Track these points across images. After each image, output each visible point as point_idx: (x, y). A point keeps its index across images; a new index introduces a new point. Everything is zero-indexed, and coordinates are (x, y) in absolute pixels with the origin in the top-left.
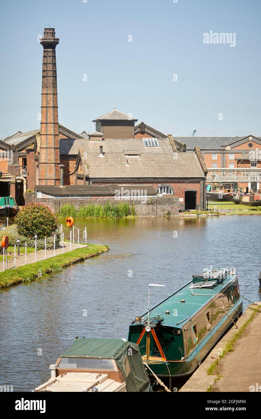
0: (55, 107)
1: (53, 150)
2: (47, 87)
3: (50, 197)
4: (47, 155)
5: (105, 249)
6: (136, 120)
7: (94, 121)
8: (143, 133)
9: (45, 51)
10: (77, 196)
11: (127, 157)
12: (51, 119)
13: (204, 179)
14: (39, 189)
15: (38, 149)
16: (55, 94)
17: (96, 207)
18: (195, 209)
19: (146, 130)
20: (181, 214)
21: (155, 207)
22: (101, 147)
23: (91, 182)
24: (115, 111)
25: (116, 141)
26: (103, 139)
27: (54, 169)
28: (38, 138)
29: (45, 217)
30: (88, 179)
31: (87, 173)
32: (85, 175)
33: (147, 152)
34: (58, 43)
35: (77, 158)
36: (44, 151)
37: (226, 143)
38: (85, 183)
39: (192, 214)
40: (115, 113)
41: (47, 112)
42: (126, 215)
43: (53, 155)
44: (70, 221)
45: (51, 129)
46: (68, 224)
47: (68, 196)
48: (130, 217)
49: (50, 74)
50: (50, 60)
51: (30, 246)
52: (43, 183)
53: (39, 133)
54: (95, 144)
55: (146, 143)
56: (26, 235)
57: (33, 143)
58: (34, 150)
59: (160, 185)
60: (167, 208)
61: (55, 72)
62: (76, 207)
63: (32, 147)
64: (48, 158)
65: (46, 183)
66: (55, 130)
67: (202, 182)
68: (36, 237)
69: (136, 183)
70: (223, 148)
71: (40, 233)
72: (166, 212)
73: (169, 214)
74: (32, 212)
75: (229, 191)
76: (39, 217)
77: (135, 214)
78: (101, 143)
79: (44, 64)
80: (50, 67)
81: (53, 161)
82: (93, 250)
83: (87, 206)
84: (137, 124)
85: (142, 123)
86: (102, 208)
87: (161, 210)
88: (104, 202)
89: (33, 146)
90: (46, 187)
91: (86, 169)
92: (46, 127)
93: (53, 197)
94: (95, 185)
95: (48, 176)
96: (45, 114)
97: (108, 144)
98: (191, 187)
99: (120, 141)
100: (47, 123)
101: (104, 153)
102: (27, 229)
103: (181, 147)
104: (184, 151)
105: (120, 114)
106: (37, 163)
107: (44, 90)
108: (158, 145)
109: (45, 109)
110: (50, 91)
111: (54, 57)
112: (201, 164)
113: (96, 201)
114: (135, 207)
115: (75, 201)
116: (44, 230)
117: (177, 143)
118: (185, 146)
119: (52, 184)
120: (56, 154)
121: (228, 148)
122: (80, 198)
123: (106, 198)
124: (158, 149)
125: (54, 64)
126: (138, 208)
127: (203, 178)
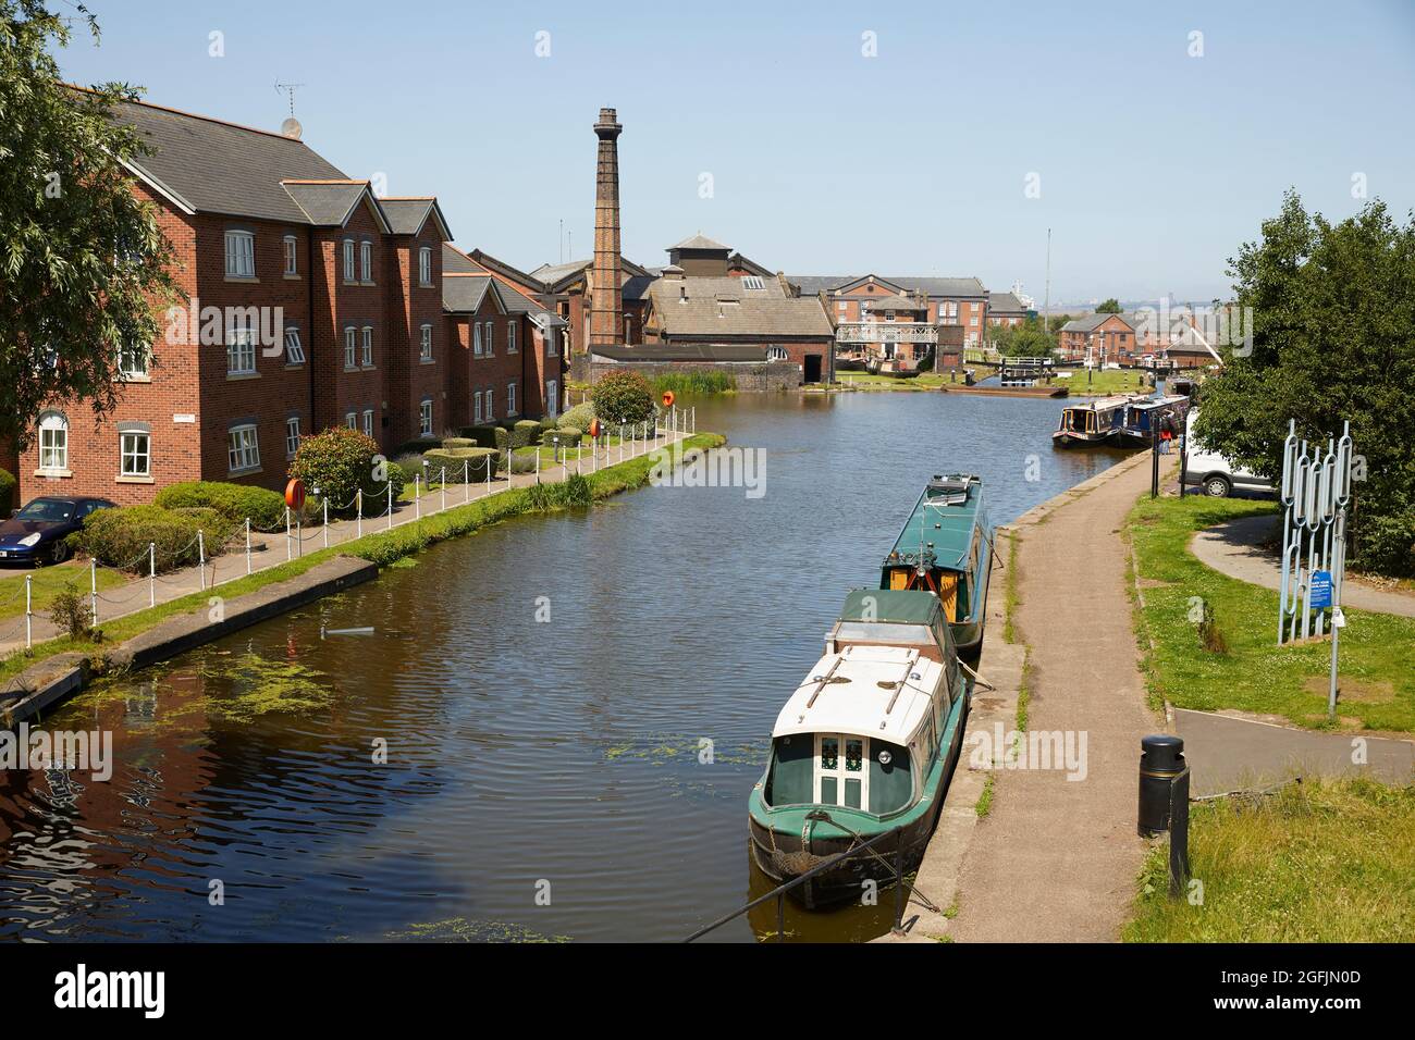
0: (616, 229)
1: (613, 291)
2: (605, 198)
3: (612, 361)
4: (604, 299)
5: (723, 441)
6: (731, 250)
7: (668, 251)
8: (738, 269)
9: (601, 144)
10: (652, 360)
11: (719, 303)
12: (610, 246)
13: (833, 338)
14: (595, 349)
15: (590, 289)
16: (616, 209)
17: (679, 376)
18: (818, 381)
19: (744, 265)
20: (802, 389)
21: (764, 378)
22: (683, 289)
23: (669, 341)
24: (700, 237)
25: (702, 280)
26: (684, 278)
27: (613, 320)
28: (588, 274)
29: (637, 391)
30: (664, 335)
31: (662, 327)
32: (661, 329)
33: (747, 296)
34: (621, 131)
35: (648, 305)
36: (599, 293)
37: (835, 286)
38: (659, 341)
39: (816, 389)
40: (699, 239)
41: (604, 235)
42: (723, 390)
43: (613, 299)
44: (669, 398)
45: (610, 261)
46: (666, 403)
47: (637, 360)
48: (729, 392)
49: (609, 178)
50: (609, 157)
51: (615, 434)
52: (598, 341)
53: (591, 266)
54: (672, 284)
55: (746, 283)
56: (608, 419)
57: (580, 281)
58: (582, 292)
59: (771, 345)
60: (783, 379)
61: (616, 175)
62: (650, 377)
63: (578, 287)
64: (607, 302)
65: (603, 340)
66: (615, 263)
67: (830, 342)
68: (624, 421)
69: (733, 342)
70: (831, 293)
71: (630, 415)
72: (781, 386)
73: (784, 388)
74: (617, 384)
75: (858, 356)
76: (629, 391)
77: (735, 388)
78: (681, 283)
79: (600, 163)
80: (609, 168)
81: (613, 309)
82: (708, 441)
83: (667, 375)
84: (731, 255)
85: (738, 255)
86: (689, 378)
87: (774, 383)
88: (692, 370)
89: (581, 284)
90: (602, 346)
91: (661, 321)
92: (603, 258)
93: (616, 362)
94: (676, 345)
95: (605, 330)
96: (600, 239)
97: (691, 284)
98: (813, 349)
99: (708, 280)
100: (604, 252)
101: (686, 298)
102: (610, 409)
103: (795, 291)
104: (798, 297)
105: (707, 241)
106: (586, 310)
107: (600, 201)
108: (764, 286)
109: (601, 231)
110: (610, 204)
111: (615, 152)
112: (828, 316)
113: (678, 369)
114: (735, 377)
115: (649, 367)
116: (636, 410)
117: (792, 287)
118: (799, 288)
119: (611, 342)
120: (617, 299)
121: (838, 293)
122: (655, 364)
123: (693, 364)
124: (763, 293)
125: (615, 164)
126: (739, 379)
127: (830, 336)
